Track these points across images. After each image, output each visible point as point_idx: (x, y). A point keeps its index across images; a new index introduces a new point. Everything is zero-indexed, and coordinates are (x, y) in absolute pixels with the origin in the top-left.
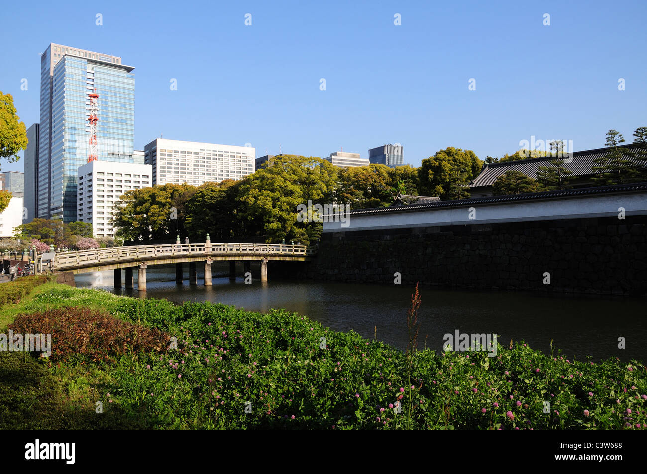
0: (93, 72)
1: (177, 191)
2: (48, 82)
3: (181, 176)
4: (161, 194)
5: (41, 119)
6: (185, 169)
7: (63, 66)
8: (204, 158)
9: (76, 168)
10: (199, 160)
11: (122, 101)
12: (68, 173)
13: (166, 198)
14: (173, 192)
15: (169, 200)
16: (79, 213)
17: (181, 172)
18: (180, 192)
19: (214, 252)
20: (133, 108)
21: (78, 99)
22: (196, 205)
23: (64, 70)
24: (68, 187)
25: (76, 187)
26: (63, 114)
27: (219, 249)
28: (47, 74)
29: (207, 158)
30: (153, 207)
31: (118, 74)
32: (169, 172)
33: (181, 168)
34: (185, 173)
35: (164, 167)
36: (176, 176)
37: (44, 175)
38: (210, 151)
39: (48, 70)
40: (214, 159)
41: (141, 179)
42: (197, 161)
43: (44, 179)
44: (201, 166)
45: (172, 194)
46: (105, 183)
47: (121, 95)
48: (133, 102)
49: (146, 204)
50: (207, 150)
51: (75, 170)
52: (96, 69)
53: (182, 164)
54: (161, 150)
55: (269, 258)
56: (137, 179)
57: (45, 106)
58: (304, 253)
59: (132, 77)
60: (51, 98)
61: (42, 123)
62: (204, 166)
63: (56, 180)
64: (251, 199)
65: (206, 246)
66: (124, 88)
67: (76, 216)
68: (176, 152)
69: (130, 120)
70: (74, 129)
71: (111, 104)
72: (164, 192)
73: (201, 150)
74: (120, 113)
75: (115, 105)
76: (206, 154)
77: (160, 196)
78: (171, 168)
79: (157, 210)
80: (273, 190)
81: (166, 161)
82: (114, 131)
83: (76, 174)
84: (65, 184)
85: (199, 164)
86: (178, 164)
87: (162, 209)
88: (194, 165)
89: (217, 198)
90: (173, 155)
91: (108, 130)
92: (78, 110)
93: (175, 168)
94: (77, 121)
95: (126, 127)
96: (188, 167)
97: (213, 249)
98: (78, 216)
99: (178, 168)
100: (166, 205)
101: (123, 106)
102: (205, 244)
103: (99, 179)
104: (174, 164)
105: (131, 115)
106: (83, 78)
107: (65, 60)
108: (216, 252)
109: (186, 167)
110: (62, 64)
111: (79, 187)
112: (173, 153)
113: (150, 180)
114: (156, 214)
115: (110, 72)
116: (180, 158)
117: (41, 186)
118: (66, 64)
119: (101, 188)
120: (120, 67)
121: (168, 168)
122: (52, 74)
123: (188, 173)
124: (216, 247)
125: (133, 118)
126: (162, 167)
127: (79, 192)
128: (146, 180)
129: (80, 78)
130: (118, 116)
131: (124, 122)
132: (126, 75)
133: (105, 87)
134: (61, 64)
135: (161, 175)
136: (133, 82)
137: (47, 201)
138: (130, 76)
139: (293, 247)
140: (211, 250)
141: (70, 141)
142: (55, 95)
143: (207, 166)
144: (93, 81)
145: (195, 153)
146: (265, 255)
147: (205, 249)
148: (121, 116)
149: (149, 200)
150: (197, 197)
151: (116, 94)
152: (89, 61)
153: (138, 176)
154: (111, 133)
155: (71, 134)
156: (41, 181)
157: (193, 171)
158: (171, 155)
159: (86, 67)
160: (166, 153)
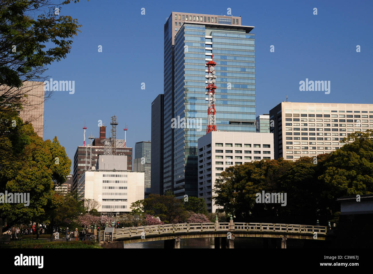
0: (211, 37)
1: (271, 167)
2: (169, 53)
3: (311, 143)
4: (256, 171)
5: (165, 90)
6: (314, 134)
7: (183, 35)
8: (336, 121)
9: (197, 139)
10: (331, 123)
11: (242, 64)
12: (190, 145)
13: (261, 175)
14: (267, 168)
15: (263, 177)
16: (199, 186)
17: (311, 139)
18: (274, 169)
19: (236, 230)
20: (254, 71)
21: (197, 67)
22: (288, 182)
23: (184, 39)
24: (189, 159)
25: (196, 159)
26: (184, 84)
27: (241, 228)
28: (169, 44)
29: (341, 121)
30: (247, 184)
31: (236, 36)
32: (296, 139)
33: (310, 134)
34: (314, 139)
35: (291, 134)
36: (305, 143)
37: (168, 147)
38: (344, 112)
39: (170, 40)
40: (348, 121)
41: (262, 149)
42: (329, 125)
43: (168, 151)
44: (333, 130)
45: (267, 170)
46: (224, 154)
47: (241, 59)
48: (253, 65)
49: (243, 180)
50: (340, 111)
51: (195, 141)
52: (214, 34)
53: (310, 129)
54: (287, 115)
55: (288, 236)
56: (257, 149)
57: (168, 76)
58: (325, 233)
59: (251, 38)
60: (173, 68)
61: (166, 94)
62: (337, 130)
63: (178, 152)
64: (327, 178)
65: (229, 225)
66: (244, 51)
67: (196, 189)
68: (303, 115)
69: (252, 84)
70: (194, 98)
71: (231, 69)
72: (258, 169)
73: (332, 111)
74: (240, 78)
75: (234, 70)
76: (339, 116)
77: (255, 173)
78: (299, 134)
79: (251, 187)
80: (349, 168)
81: (293, 127)
82: (235, 97)
83: (197, 145)
84: (187, 156)
85: (331, 128)
86: (306, 129)
87: (256, 186)
88: (326, 130)
89: (305, 175)
90: (300, 120)
91: (229, 97)
92: (197, 79)
93: (303, 134)
94: (197, 90)
95: (247, 92)
96: (318, 132)
97: (236, 228)
98: (199, 190)
99: (306, 134)
100: (260, 182)
101: (243, 70)
102: (229, 223)
103: (217, 151)
104: (302, 130)
105: (252, 79)
106: (202, 45)
107: (184, 28)
108: (238, 230)
109: (316, 132)
110: (182, 32)
111: (199, 159)
112: (300, 118)
113: (272, 149)
114: (251, 191)
115: (228, 35)
116: (308, 122)
117: (166, 158)
118: (185, 33)
119: (220, 160)
120: (238, 28)
121: (295, 134)
122: (173, 43)
123: (319, 139)
124: (238, 226)
125: (254, 82)
126: (287, 134)
127: (199, 164)
128: (267, 149)
129: (199, 45)
130: (238, 81)
131: (244, 87)
132: (244, 36)
133: (224, 52)
134: (180, 33)
135: (287, 143)
136: (252, 42)
137: (170, 173)
138: (249, 37)
139: (313, 228)
140: (234, 228)
141: (191, 111)
142: (176, 65)
143: (341, 130)
144: (212, 47)
145: (326, 116)
146: (285, 234)
147: (229, 227)
148: (241, 81)
149: (245, 177)
150: (288, 174)
151: (235, 57)
152: (207, 26)
153: (258, 146)
154: (231, 100)
155: (191, 104)
156: (165, 153)
157: (324, 137)
158: (298, 120)
159: (204, 33)
160: (293, 118)
